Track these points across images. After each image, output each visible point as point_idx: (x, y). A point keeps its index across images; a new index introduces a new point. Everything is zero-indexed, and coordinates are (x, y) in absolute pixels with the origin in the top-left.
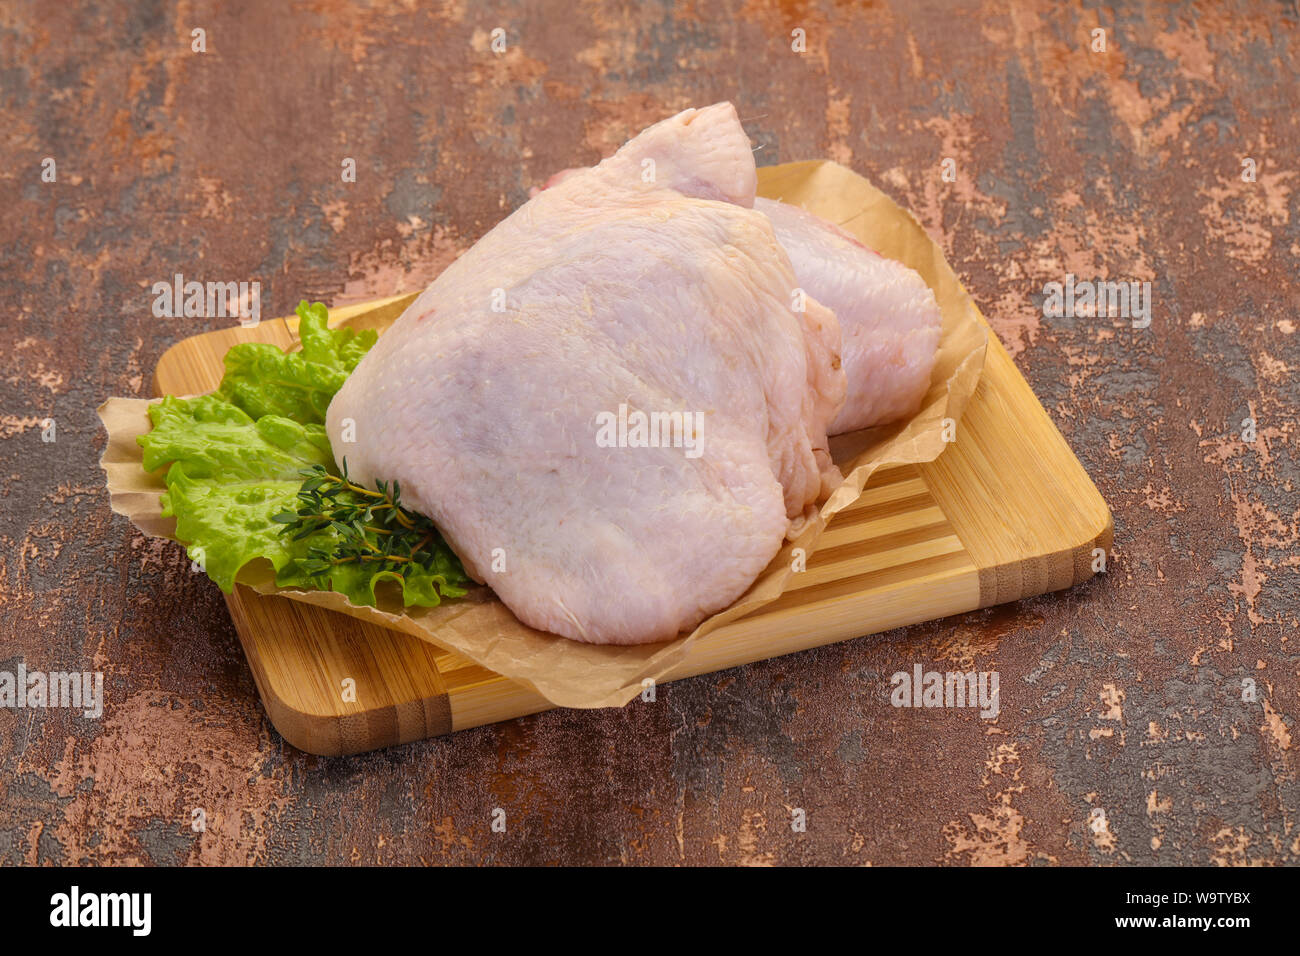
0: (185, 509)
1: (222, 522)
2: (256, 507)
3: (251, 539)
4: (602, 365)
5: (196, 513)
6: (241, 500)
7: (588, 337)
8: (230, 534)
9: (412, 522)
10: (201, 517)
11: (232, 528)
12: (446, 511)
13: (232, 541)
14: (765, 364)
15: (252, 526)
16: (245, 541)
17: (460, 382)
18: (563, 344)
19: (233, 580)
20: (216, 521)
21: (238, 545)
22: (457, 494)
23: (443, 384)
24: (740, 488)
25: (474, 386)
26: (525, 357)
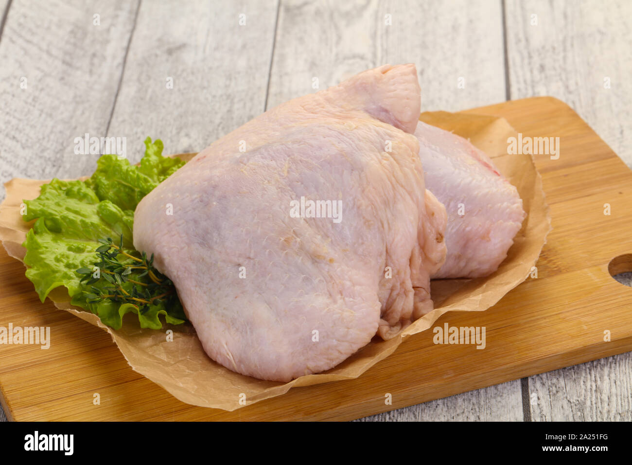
0: (35, 247)
1: (53, 259)
2: (77, 255)
3: (66, 274)
4: (283, 207)
5: (40, 250)
6: (70, 249)
7: (279, 188)
8: (54, 267)
9: (160, 280)
10: (42, 253)
11: (57, 264)
12: (178, 277)
13: (54, 272)
14: (390, 229)
15: (68, 266)
16: (63, 273)
17: (201, 201)
18: (264, 189)
19: (46, 295)
20: (49, 259)
21: (57, 275)
22: (185, 268)
23: (193, 201)
24: (351, 299)
25: (207, 204)
26: (239, 192)
